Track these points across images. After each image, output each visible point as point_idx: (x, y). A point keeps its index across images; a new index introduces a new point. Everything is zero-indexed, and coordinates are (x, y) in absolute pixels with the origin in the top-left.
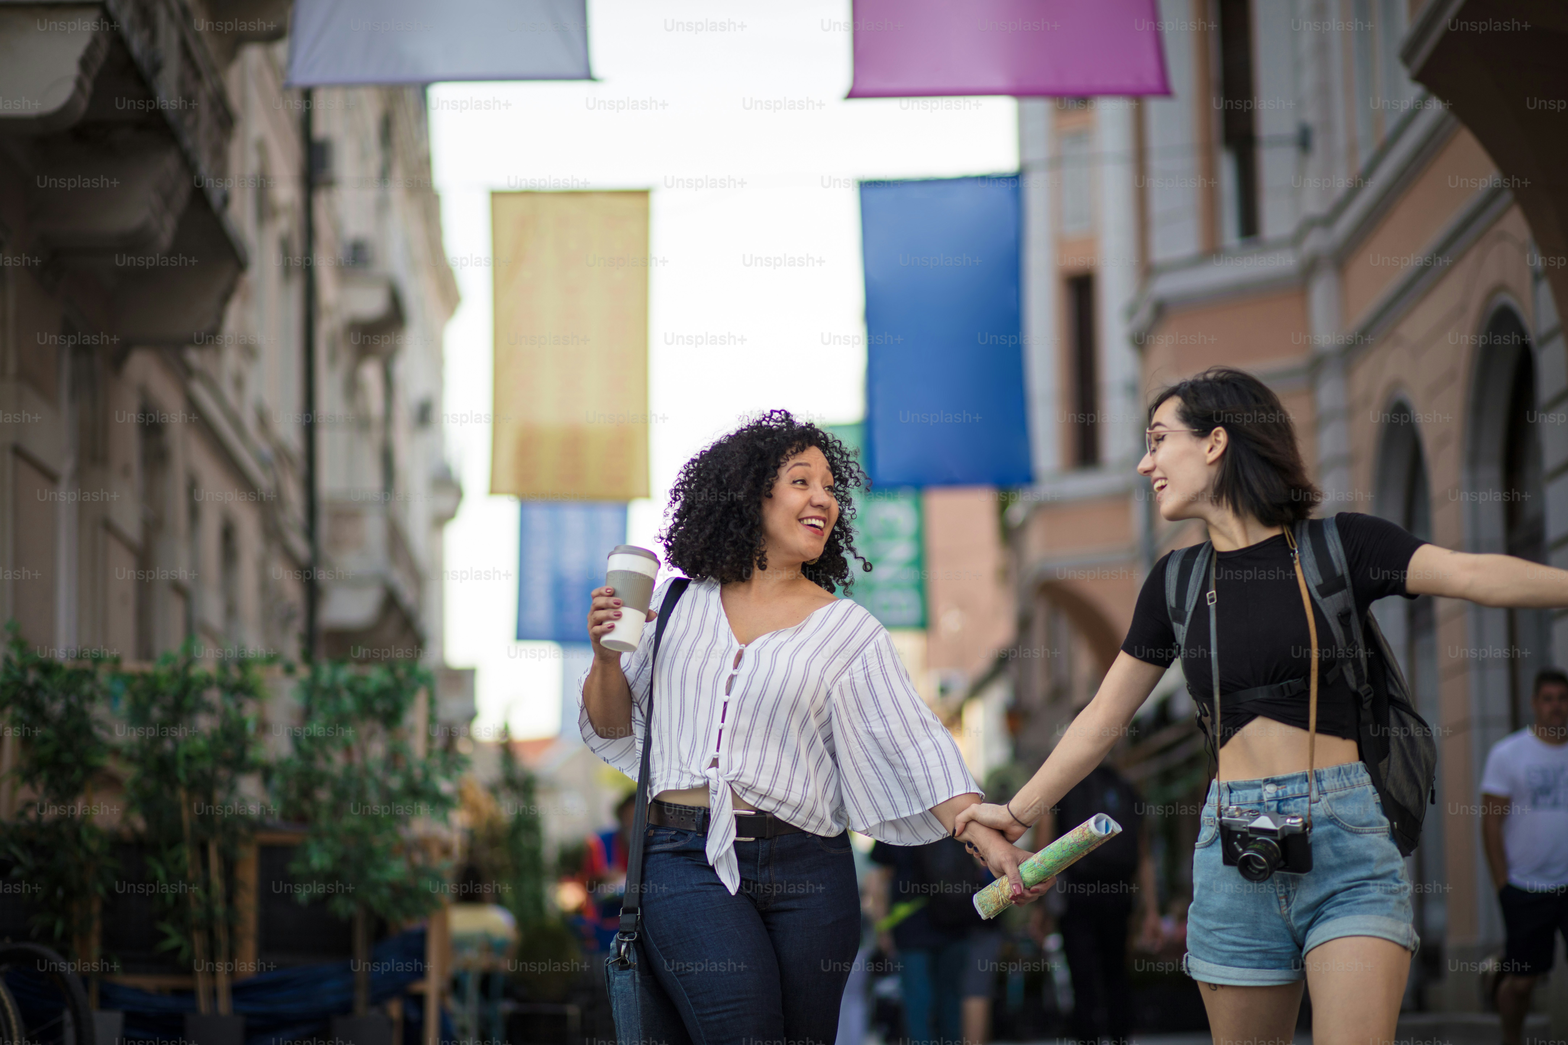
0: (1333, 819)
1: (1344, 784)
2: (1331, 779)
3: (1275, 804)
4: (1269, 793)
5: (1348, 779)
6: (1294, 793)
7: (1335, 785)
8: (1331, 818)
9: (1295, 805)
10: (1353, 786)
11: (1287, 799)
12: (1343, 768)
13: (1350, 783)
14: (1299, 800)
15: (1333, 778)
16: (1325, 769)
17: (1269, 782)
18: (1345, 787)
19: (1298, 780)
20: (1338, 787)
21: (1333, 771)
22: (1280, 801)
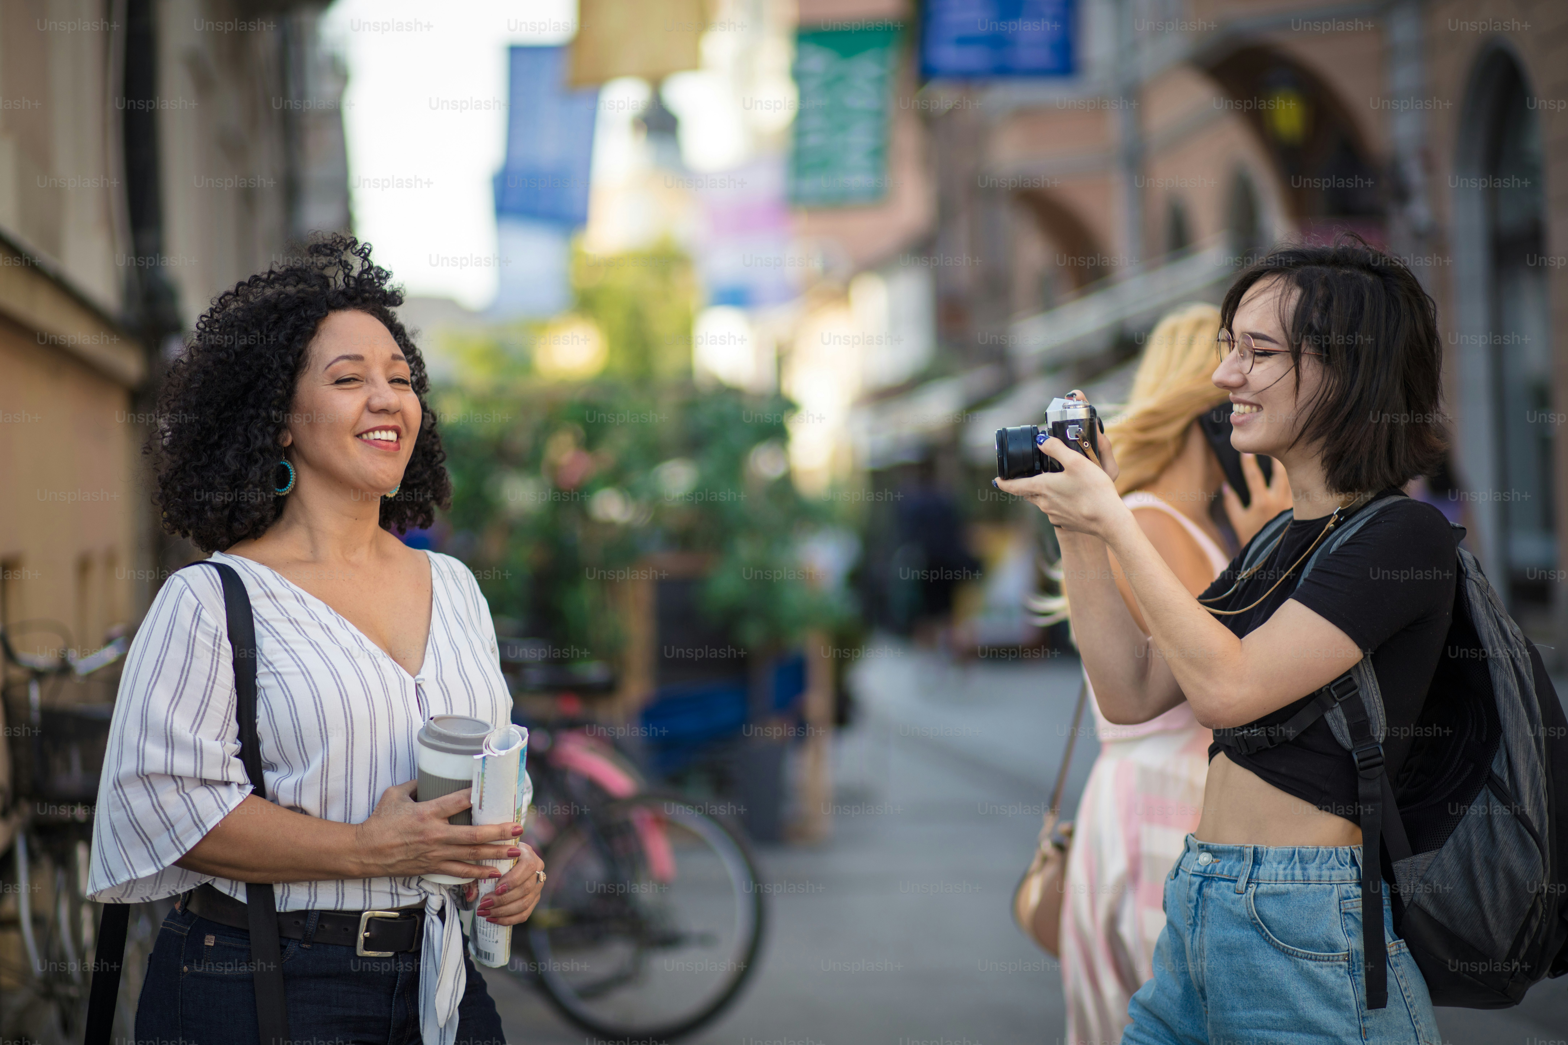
0: (1256, 924)
1: (1293, 875)
2: (1275, 865)
3: (1197, 880)
4: (1199, 864)
5: (1304, 869)
6: (1222, 873)
7: (1277, 875)
8: (1254, 922)
9: (1217, 889)
10: (1307, 881)
11: (1213, 879)
12: (1299, 852)
13: (1303, 876)
14: (1223, 883)
15: (1280, 863)
16: (1272, 849)
17: (1205, 849)
18: (1293, 879)
19: (1235, 856)
20: (1281, 877)
21: (1283, 854)
22: (1206, 879)
